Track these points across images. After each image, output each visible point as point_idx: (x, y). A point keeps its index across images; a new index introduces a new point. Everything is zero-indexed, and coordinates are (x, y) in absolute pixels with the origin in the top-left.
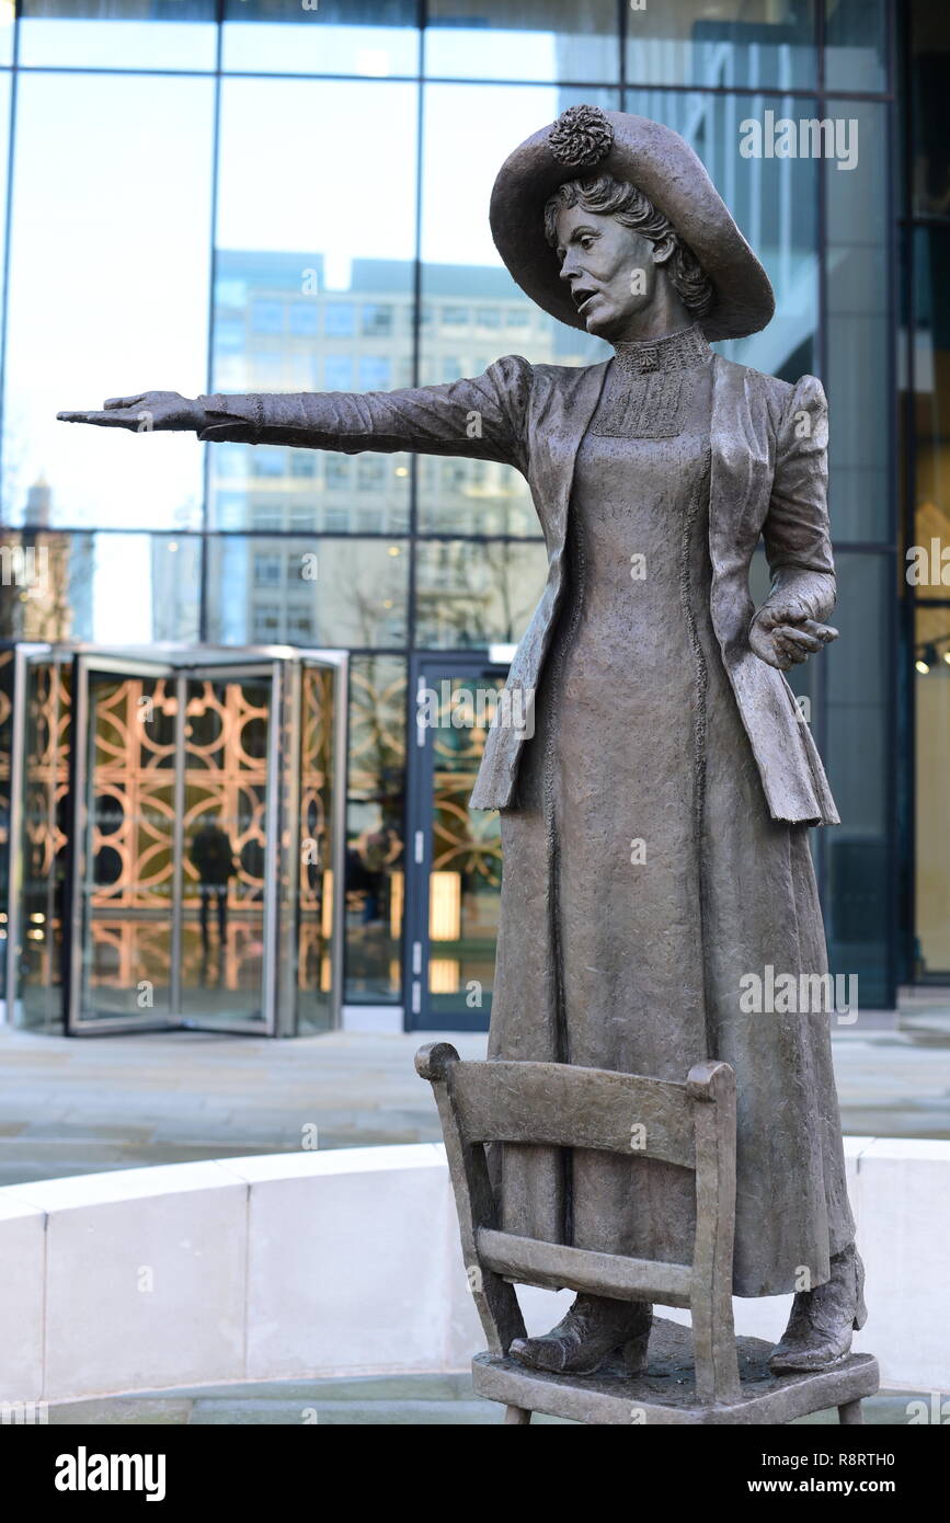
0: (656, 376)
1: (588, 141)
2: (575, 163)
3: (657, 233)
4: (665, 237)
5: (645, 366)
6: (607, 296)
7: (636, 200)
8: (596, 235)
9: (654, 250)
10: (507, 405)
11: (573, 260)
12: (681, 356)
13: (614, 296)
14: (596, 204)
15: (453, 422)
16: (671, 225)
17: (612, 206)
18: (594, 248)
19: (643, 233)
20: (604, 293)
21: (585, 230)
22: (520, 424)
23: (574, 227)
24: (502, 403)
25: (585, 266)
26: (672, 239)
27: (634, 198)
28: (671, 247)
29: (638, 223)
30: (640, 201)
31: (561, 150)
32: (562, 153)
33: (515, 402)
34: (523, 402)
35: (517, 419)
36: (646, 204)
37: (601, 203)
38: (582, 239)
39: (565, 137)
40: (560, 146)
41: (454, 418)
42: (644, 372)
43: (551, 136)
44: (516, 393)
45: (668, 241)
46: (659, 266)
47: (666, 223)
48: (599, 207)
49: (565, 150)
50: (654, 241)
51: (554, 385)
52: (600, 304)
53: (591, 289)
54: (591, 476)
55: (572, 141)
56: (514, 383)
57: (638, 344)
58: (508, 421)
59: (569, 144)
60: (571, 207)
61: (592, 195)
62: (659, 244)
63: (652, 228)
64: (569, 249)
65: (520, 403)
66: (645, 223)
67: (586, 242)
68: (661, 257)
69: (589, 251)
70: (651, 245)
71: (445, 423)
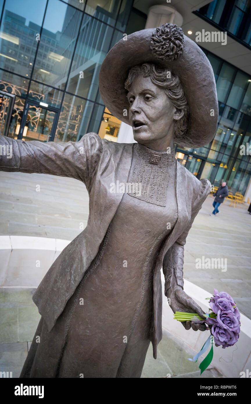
0: (155, 166)
1: (173, 48)
2: (161, 57)
3: (179, 106)
4: (182, 109)
5: (153, 162)
6: (150, 128)
7: (178, 87)
8: (154, 97)
9: (175, 113)
10: (89, 162)
11: (137, 104)
12: (168, 161)
13: (153, 129)
14: (159, 81)
15: (63, 167)
16: (187, 104)
17: (167, 86)
18: (151, 102)
19: (175, 103)
20: (149, 126)
21: (150, 92)
22: (92, 170)
23: (144, 88)
24: (87, 160)
25: (144, 109)
26: (184, 110)
27: (177, 85)
28: (183, 114)
29: (174, 98)
30: (179, 87)
31: (157, 46)
32: (157, 48)
33: (93, 161)
34: (97, 162)
35: (92, 167)
36: (181, 90)
37: (162, 82)
38: (146, 96)
39: (162, 40)
40: (157, 44)
41: (64, 164)
42: (151, 163)
43: (153, 36)
44: (95, 157)
45: (183, 111)
46: (175, 121)
47: (186, 103)
48: (160, 83)
49: (159, 48)
50: (177, 109)
51: (111, 155)
52: (145, 131)
53: (144, 122)
54: (122, 214)
55: (165, 44)
56: (95, 151)
57: (153, 152)
58: (88, 168)
59: (163, 45)
60: (146, 77)
61: (160, 76)
62: (179, 111)
63: (179, 103)
64: (137, 97)
65: (96, 162)
66: (178, 100)
67: (148, 98)
68: (178, 117)
69: (147, 103)
70: (175, 110)
71: (59, 166)
